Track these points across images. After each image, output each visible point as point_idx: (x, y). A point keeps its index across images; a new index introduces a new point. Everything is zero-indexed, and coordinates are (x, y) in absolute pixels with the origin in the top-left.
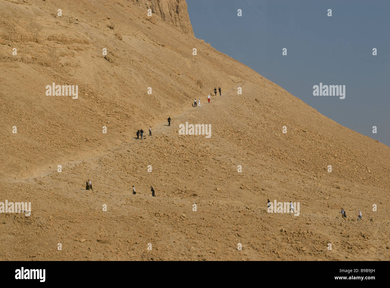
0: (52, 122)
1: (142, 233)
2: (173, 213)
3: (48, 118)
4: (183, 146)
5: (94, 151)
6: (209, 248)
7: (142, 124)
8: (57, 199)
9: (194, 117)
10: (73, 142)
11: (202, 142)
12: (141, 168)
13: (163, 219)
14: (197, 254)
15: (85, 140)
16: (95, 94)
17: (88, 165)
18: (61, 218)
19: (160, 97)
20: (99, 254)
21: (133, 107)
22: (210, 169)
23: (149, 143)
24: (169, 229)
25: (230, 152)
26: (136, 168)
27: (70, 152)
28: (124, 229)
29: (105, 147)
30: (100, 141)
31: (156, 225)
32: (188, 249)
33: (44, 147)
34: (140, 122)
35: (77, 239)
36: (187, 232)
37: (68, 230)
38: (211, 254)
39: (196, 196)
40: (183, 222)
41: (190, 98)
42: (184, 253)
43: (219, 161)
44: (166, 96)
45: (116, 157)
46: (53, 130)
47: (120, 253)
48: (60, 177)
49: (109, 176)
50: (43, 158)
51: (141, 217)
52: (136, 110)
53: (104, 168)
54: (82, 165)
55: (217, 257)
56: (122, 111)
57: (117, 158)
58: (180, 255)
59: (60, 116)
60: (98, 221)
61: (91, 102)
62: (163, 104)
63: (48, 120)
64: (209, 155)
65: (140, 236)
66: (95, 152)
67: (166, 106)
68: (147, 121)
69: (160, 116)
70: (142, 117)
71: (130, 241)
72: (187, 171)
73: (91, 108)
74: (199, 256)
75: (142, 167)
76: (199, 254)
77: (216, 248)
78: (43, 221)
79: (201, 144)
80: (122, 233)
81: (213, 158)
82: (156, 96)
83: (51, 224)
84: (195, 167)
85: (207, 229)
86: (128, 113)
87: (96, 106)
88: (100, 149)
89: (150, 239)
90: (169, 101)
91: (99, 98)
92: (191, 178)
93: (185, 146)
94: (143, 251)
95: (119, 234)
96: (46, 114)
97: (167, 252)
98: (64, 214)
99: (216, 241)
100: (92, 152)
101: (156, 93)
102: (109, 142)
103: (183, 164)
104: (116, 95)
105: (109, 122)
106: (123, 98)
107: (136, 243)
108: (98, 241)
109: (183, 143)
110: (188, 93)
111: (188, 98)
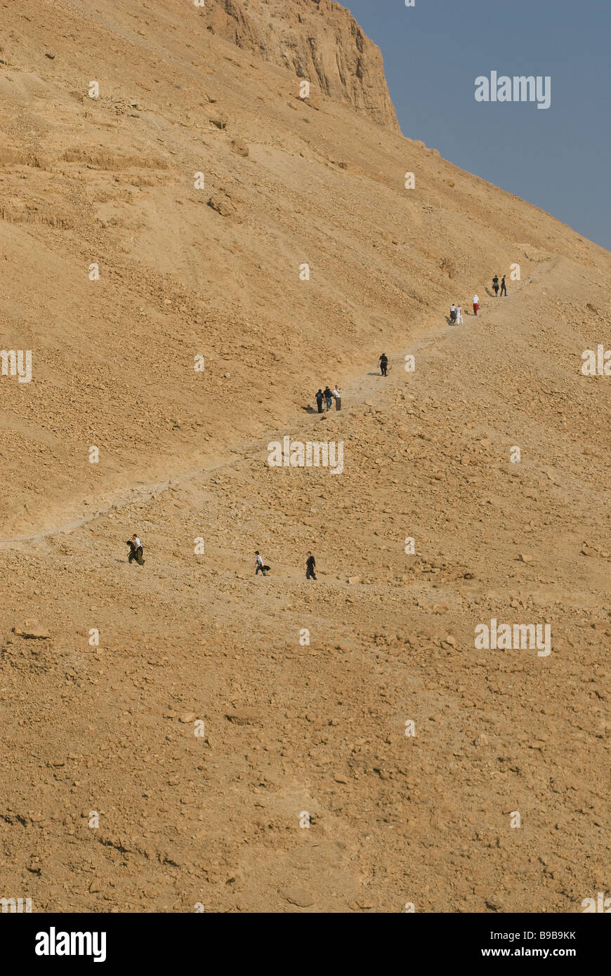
0: (84, 378)
1: (345, 693)
2: (422, 633)
3: (74, 367)
4: (422, 437)
5: (197, 455)
6: (525, 737)
7: (313, 378)
8: (112, 597)
9: (442, 356)
10: (140, 433)
11: (469, 425)
12: (321, 501)
13: (397, 651)
14: (496, 755)
15: (172, 424)
16: (187, 299)
17: (183, 496)
18: (126, 655)
19: (353, 304)
20: (234, 756)
21: (288, 331)
22: (497, 501)
23: (336, 431)
24: (415, 681)
25: (540, 450)
26: (307, 501)
27: (133, 460)
28: (296, 684)
29: (224, 443)
30: (210, 428)
31: (379, 669)
32: (470, 740)
33: (68, 447)
34: (307, 373)
35: (172, 714)
36: (462, 688)
37: (146, 688)
38: (532, 752)
39: (471, 578)
40: (451, 659)
41: (428, 305)
42: (461, 753)
43: (516, 476)
44: (366, 302)
45: (253, 470)
46: (89, 400)
47: (290, 752)
48: (114, 532)
49: (240, 524)
50: (66, 477)
51: (338, 648)
52: (295, 340)
53: (225, 501)
54: (169, 496)
55: (548, 760)
56: (260, 344)
57: (257, 474)
58: (450, 757)
59: (105, 360)
60: (223, 660)
61: (181, 322)
62: (362, 323)
63: (75, 373)
64: (489, 459)
65: (340, 703)
66: (199, 457)
67: (370, 327)
68: (324, 369)
69: (355, 355)
70: (312, 360)
71: (314, 719)
72: (438, 507)
73: (180, 338)
74: (501, 760)
75: (321, 496)
76: (501, 755)
77: (545, 737)
78: (79, 662)
79: (465, 431)
80: (291, 695)
81: (501, 469)
82: (341, 302)
83: (101, 672)
84: (459, 496)
85: (513, 677)
86: (273, 349)
87: (194, 332)
88: (209, 450)
89: (366, 710)
90: (374, 314)
91: (200, 311)
92: (450, 525)
93: (427, 436)
94: (352, 746)
95: (282, 698)
96: (67, 358)
97: (414, 749)
98: (134, 643)
99: (542, 712)
100: (190, 458)
101: (341, 294)
102: (233, 430)
103: (428, 488)
104: (242, 300)
105: (228, 375)
106: (260, 310)
107: (330, 724)
108: (229, 718)
109: (420, 428)
110: (421, 292)
111: (423, 306)
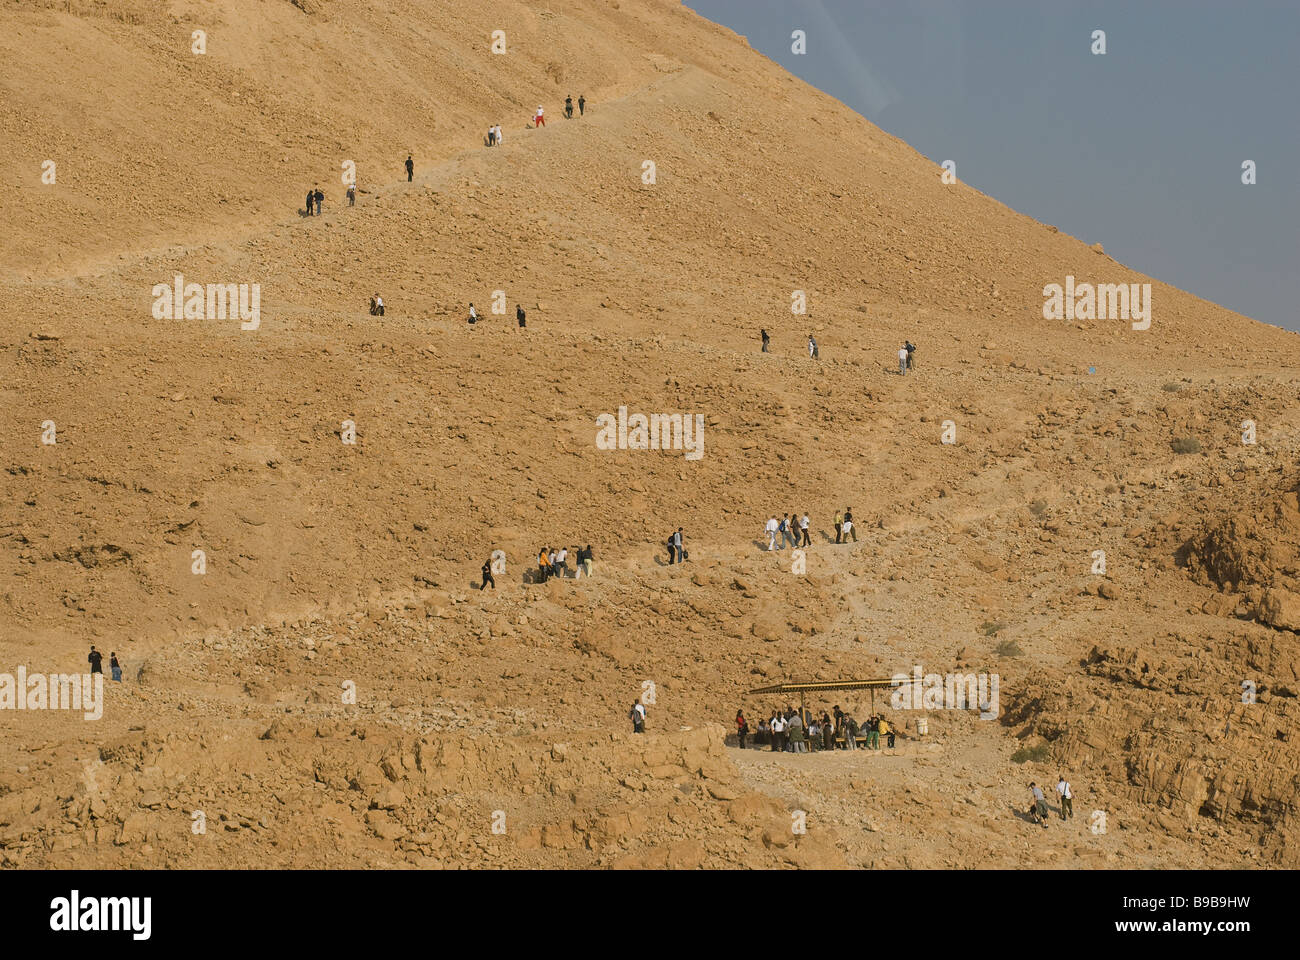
0: (134, 156)
1: (324, 384)
2: (407, 344)
3: (125, 146)
4: (475, 216)
5: (241, 225)
6: (477, 414)
7: (378, 167)
8: (128, 317)
9: (524, 152)
10: (184, 203)
11: (532, 210)
12: (356, 264)
13: (379, 355)
14: (446, 425)
15: (220, 199)
16: (257, 93)
17: (216, 253)
18: (131, 354)
19: (437, 102)
20: (213, 423)
21: (359, 124)
22: (533, 267)
23: (385, 207)
24: (390, 376)
25: (602, 233)
26: (342, 263)
27: (174, 225)
28: (282, 377)
29: (271, 217)
30: (258, 203)
31: (359, 367)
32: (426, 414)
33: (109, 212)
34: (373, 162)
35: (165, 394)
36: (431, 382)
37: (144, 377)
38: (482, 426)
39: (482, 319)
40: (428, 361)
42: (414, 421)
43: (564, 250)
44: (451, 99)
45: (293, 236)
46: (137, 175)
47: (265, 422)
48: (143, 277)
49: (269, 278)
50: (104, 236)
51: (325, 351)
52: (367, 132)
53: (259, 259)
54: (203, 253)
55: (496, 432)
56: (327, 134)
57: (295, 240)
58: (404, 424)
59: (158, 142)
60: (220, 360)
61: (246, 112)
62: (443, 118)
63: (126, 152)
64: (542, 237)
65: (318, 391)
66: (243, 228)
67: (451, 123)
68: (392, 159)
69: (430, 149)
70: (380, 151)
71: (292, 400)
72: (472, 270)
73: (243, 126)
74: (450, 428)
75: (358, 260)
76: (451, 424)
77: (495, 413)
78: (87, 357)
79: (527, 214)
80: (276, 384)
81: (550, 245)
82: (424, 100)
83: (106, 365)
84: (496, 262)
85: (484, 377)
86: (341, 140)
87: (259, 123)
88: (255, 222)
89: (340, 394)
90: (458, 112)
91: (269, 104)
92: (481, 285)
93: (481, 215)
94: (319, 417)
95: (267, 387)
96: (119, 138)
97: (374, 419)
98: (138, 345)
99: (502, 400)
100: (233, 228)
101: (425, 91)
102: (283, 206)
103: (467, 256)
104: (316, 95)
105: (286, 159)
106: (335, 105)
107: (305, 404)
108: (215, 399)
109: (477, 209)
110: (517, 93)
111: (514, 106)
